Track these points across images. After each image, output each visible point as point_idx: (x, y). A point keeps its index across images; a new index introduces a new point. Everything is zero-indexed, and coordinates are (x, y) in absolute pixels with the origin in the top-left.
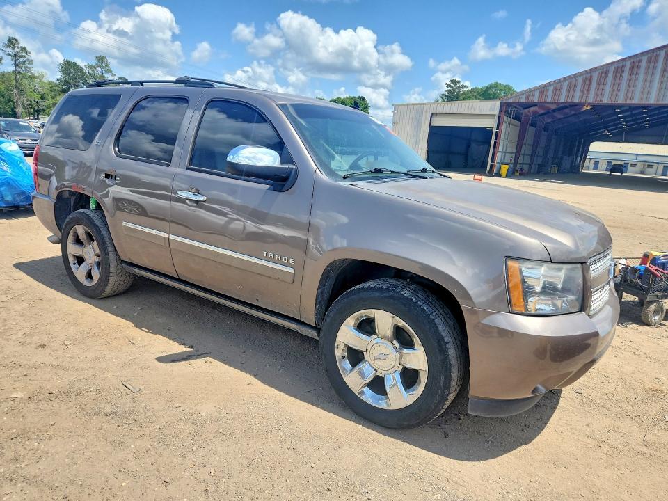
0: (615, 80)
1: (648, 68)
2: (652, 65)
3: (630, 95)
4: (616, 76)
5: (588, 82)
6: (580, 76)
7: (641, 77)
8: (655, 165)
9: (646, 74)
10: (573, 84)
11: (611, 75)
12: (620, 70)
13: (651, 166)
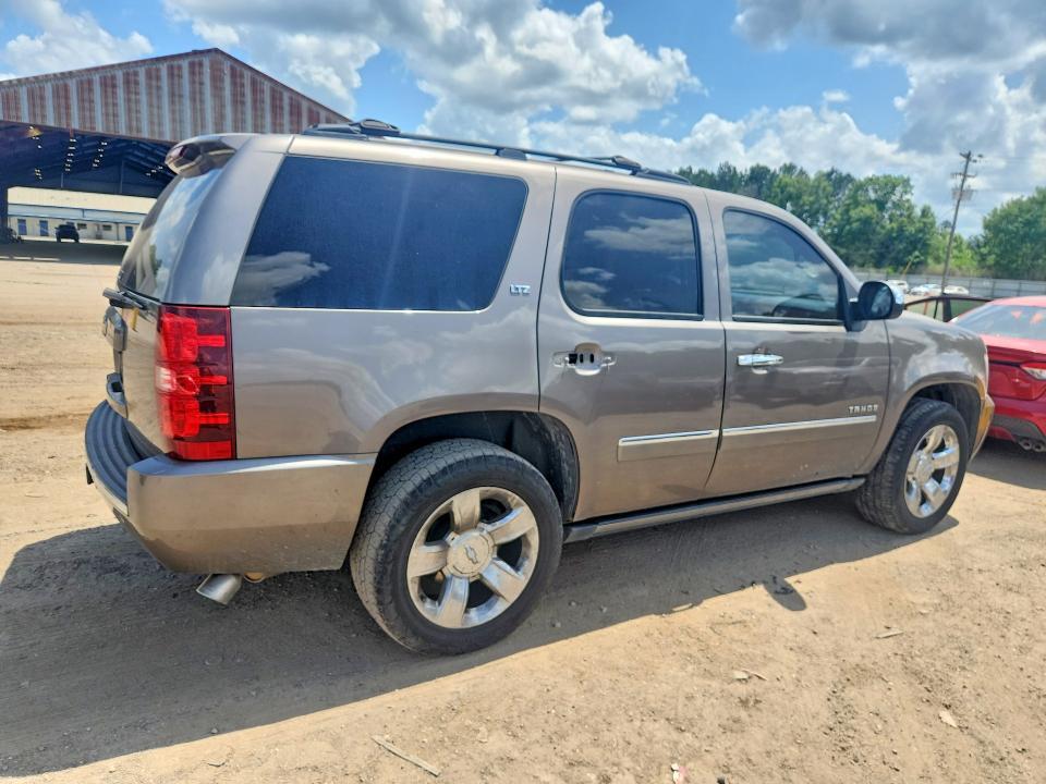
0: (106, 97)
1: (149, 87)
2: (154, 83)
3: (134, 123)
4: (106, 92)
5: (62, 93)
6: (47, 81)
7: (144, 98)
8: (114, 227)
9: (150, 94)
10: (37, 93)
11: (97, 88)
12: (109, 82)
13: (108, 228)
